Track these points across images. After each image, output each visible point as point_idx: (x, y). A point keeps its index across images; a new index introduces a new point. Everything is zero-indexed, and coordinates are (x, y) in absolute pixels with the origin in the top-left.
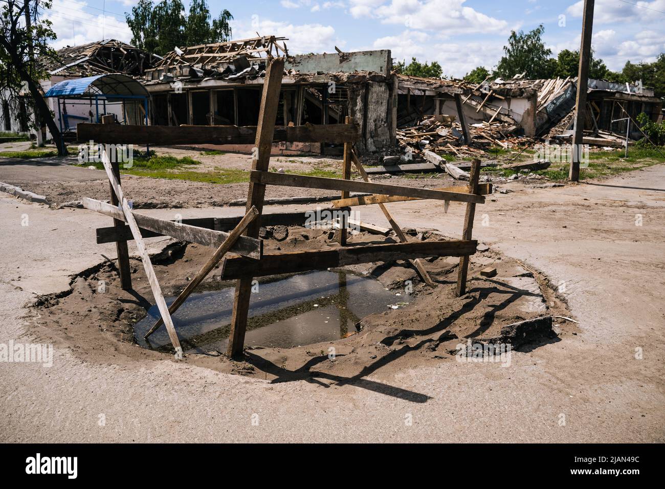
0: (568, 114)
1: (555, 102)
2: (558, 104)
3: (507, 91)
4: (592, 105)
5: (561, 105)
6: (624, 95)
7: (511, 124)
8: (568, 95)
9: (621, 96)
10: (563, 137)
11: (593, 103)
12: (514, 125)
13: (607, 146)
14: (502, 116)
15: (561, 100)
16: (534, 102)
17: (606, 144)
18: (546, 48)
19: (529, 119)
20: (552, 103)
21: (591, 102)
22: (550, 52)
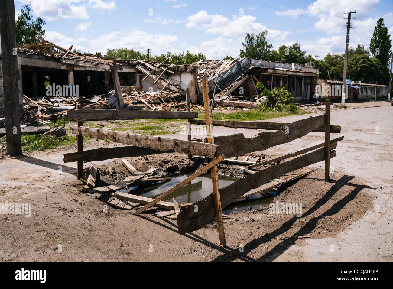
0: (231, 84)
1: (221, 75)
2: (224, 77)
3: (177, 68)
4: (253, 78)
5: (228, 78)
6: (277, 71)
7: (175, 92)
8: (233, 71)
9: (274, 71)
10: (217, 101)
11: (254, 77)
12: (178, 93)
13: (247, 108)
14: (171, 86)
15: (227, 74)
16: (194, 75)
17: (246, 106)
18: (269, 44)
19: (193, 87)
20: (219, 76)
21: (252, 75)
22: (272, 46)
